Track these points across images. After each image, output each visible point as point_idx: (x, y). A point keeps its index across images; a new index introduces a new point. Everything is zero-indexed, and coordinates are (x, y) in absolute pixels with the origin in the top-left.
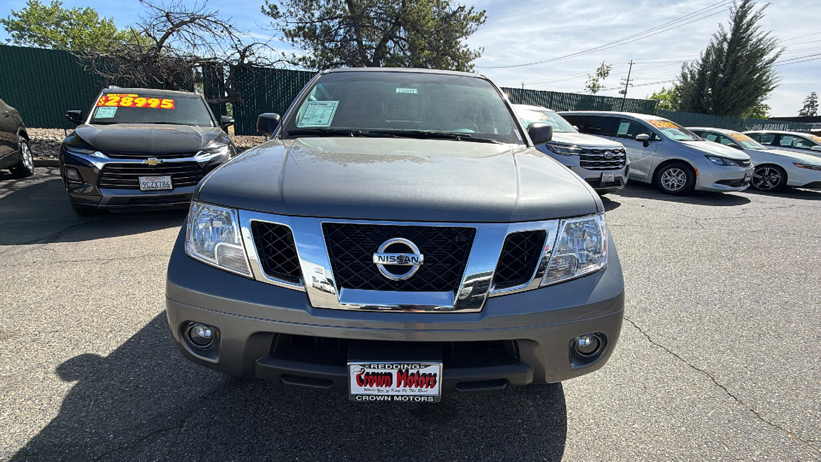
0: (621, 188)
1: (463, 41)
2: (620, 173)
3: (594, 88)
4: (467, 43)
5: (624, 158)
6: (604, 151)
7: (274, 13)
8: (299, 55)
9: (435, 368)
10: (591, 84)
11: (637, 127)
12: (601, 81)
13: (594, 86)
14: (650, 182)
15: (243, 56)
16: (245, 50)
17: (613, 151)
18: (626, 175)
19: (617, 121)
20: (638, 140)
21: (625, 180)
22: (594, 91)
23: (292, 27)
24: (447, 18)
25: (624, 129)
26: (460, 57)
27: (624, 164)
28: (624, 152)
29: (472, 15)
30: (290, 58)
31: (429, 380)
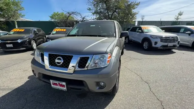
0: (176, 48)
1: (133, 10)
2: (176, 43)
3: (177, 19)
4: (134, 11)
5: (177, 39)
6: (169, 37)
7: (90, 9)
8: (95, 18)
9: (64, 84)
10: (176, 17)
11: (187, 30)
12: (180, 17)
13: (177, 18)
14: (191, 46)
15: (83, 19)
16: (84, 18)
17: (173, 37)
18: (178, 44)
19: (180, 28)
20: (187, 34)
21: (178, 46)
22: (177, 20)
23: (93, 12)
24: (129, 5)
25: (182, 30)
26: (132, 14)
27: (177, 41)
28: (177, 37)
29: (136, 3)
30: (93, 18)
31: (63, 86)
